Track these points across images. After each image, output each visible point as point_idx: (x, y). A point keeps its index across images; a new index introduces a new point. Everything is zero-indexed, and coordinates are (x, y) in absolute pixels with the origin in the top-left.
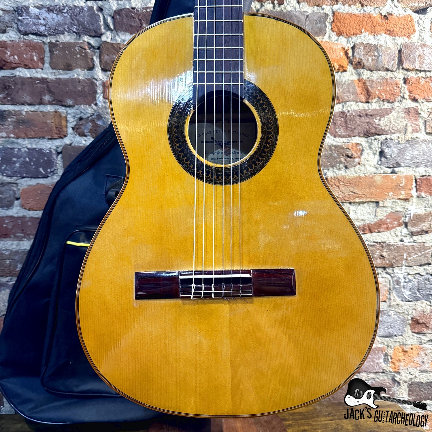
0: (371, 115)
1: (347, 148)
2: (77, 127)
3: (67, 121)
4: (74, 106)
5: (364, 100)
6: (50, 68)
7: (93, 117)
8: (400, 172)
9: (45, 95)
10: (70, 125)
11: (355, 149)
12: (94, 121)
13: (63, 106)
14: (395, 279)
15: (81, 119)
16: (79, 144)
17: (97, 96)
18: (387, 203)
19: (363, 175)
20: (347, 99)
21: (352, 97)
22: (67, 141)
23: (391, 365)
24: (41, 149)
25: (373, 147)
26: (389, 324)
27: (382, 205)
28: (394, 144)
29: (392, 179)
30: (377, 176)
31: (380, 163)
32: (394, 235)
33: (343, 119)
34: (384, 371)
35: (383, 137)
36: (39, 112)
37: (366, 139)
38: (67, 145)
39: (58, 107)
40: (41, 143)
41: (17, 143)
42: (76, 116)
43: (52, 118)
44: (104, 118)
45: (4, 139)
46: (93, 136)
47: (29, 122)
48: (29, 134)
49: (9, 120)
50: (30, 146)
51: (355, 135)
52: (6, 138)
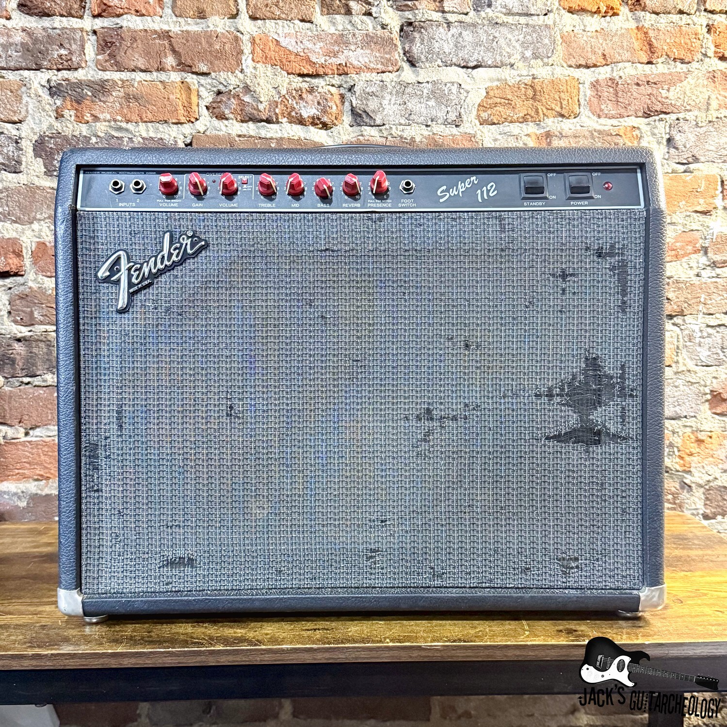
0: (655, 84)
1: (616, 135)
2: (214, 105)
3: (199, 96)
4: (209, 74)
5: (645, 60)
6: (173, 15)
7: (237, 90)
8: (698, 170)
9: (166, 56)
10: (203, 103)
11: (629, 135)
12: (238, 96)
13: (193, 73)
14: (687, 332)
15: (219, 93)
16: (216, 132)
17: (244, 58)
18: (676, 217)
20: (619, 58)
21: (627, 55)
22: (200, 126)
23: (677, 460)
24: (161, 139)
25: (656, 131)
26: (675, 399)
27: (669, 221)
28: (689, 128)
29: (685, 182)
31: (666, 157)
32: (686, 266)
33: (611, 90)
34: (668, 470)
35: (673, 117)
36: (158, 83)
37: (647, 119)
38: (199, 132)
39: (186, 75)
40: (161, 130)
41: (127, 130)
42: (213, 89)
43: (178, 91)
44: (254, 92)
45: (107, 124)
46: (236, 119)
47: (142, 97)
48: (144, 116)
49: (114, 94)
50: (144, 135)
51: (630, 113)
52: (109, 121)
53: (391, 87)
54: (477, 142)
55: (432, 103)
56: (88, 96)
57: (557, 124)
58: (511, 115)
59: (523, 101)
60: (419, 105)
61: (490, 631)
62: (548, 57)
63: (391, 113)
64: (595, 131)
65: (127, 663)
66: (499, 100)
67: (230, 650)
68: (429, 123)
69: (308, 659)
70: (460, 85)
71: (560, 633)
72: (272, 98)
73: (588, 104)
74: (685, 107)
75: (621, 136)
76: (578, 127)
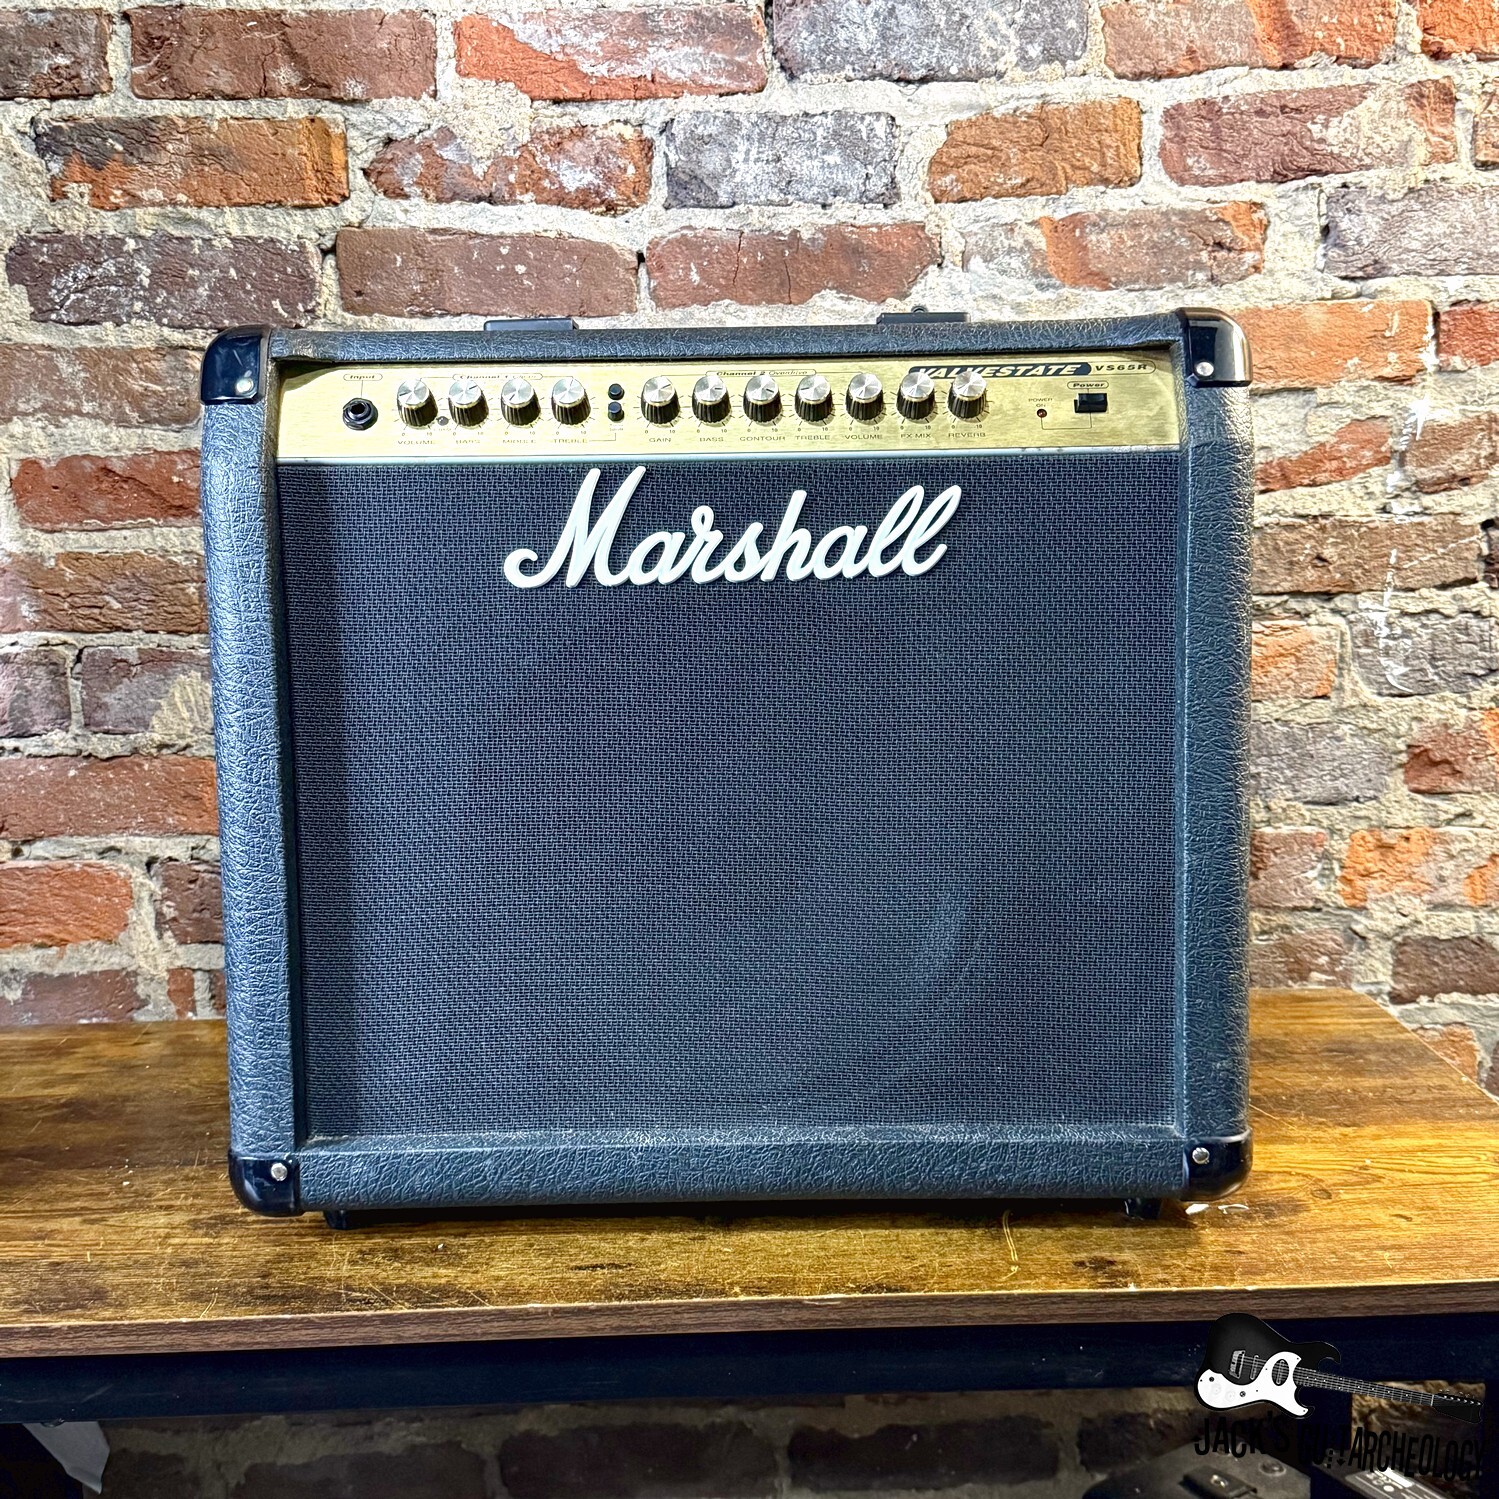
0: (1298, 110)
1: (1218, 220)
2: (379, 166)
3: (346, 149)
4: (368, 101)
5: (1278, 61)
7: (427, 134)
8: (1386, 291)
9: (276, 66)
10: (356, 164)
11: (1245, 221)
12: (430, 147)
13: (334, 100)
14: (1361, 627)
15: (389, 141)
16: (386, 223)
17: (439, 67)
18: (1341, 391)
19: (1270, 304)
20: (1224, 57)
21: (1239, 51)
22: (351, 212)
23: (1339, 886)
24: (272, 240)
25: (1300, 211)
26: (1336, 764)
27: (1325, 400)
28: (1369, 203)
29: (1360, 317)
30: (1312, 308)
31: (1321, 265)
32: (1361, 492)
33: (1208, 125)
34: (1320, 905)
35: (1335, 180)
36: (262, 122)
37: (1282, 187)
38: (350, 225)
39: (319, 106)
40: (270, 220)
41: (199, 223)
42: (376, 133)
43: (302, 138)
44: (462, 138)
45: (157, 210)
46: (427, 196)
47: (230, 153)
48: (233, 192)
49: (170, 147)
50: (236, 232)
51: (1244, 176)
52: (161, 205)
53: (748, 125)
54: (929, 239)
55: (834, 158)
56: (117, 152)
57: (1094, 200)
58: (1000, 181)
59: (1024, 151)
60: (808, 163)
61: (942, 1265)
62: (1076, 59)
63: (749, 179)
64: (1175, 214)
65: (220, 1342)
66: (973, 150)
67: (423, 1314)
68: (830, 200)
69: (577, 1329)
70: (893, 119)
71: (1081, 1269)
72: (500, 151)
73: (1159, 155)
74: (1361, 160)
75: (1227, 223)
76: (1139, 205)
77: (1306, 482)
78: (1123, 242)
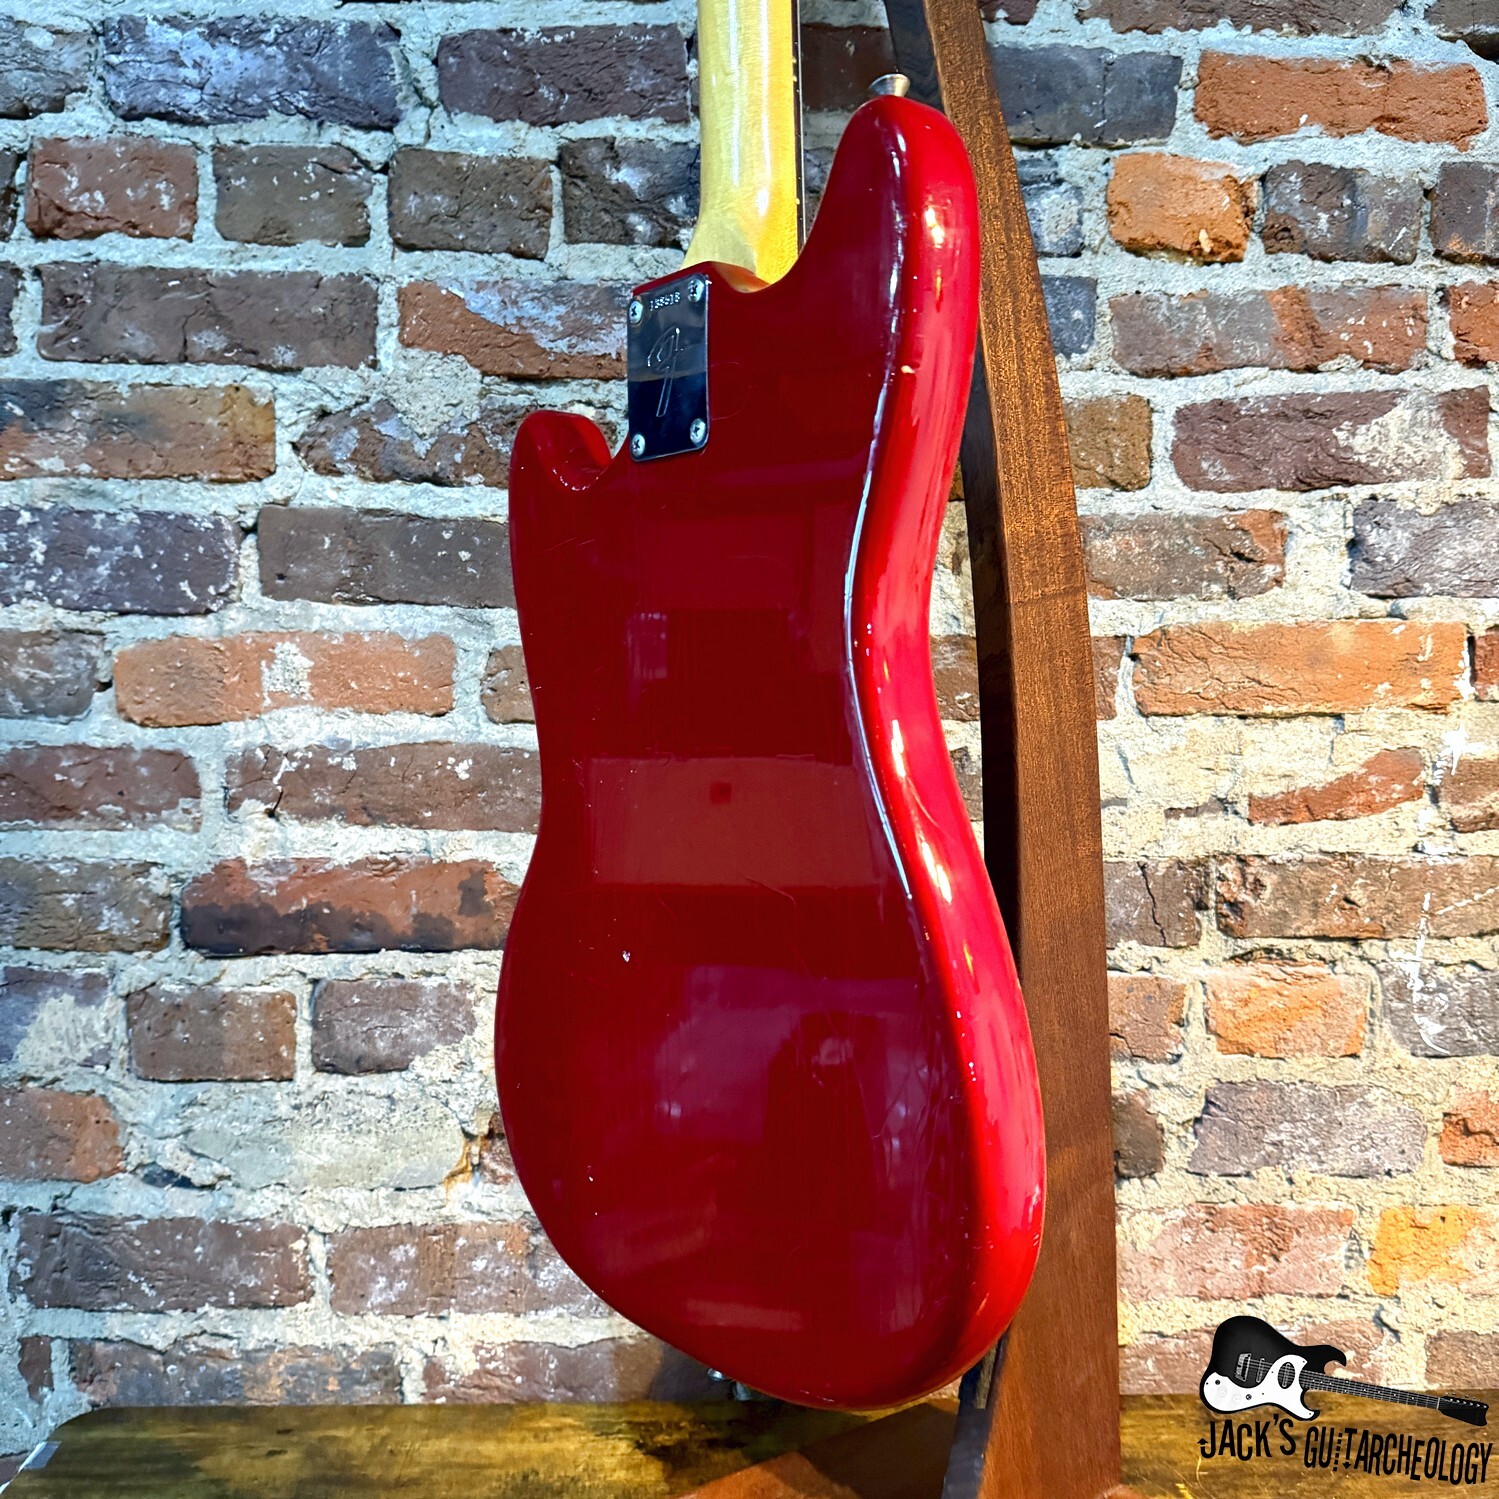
0: (1323, 416)
1: (1235, 529)
2: (310, 440)
3: (273, 420)
4: (299, 370)
5: (1301, 362)
6: (218, 234)
7: (364, 407)
8: (1419, 612)
9: (198, 330)
10: (284, 436)
11: (1265, 531)
12: (367, 421)
13: (261, 367)
14: (1392, 979)
15: (323, 414)
16: (315, 502)
17: (380, 335)
18: (1371, 718)
20: (1243, 356)
21: (1260, 351)
22: (273, 489)
23: (1370, 1271)
24: (185, 517)
25: (1324, 522)
26: (1366, 1132)
27: (1354, 726)
28: (1399, 517)
29: (1390, 638)
30: (1338, 627)
31: (1347, 582)
32: (1391, 828)
33: (1224, 427)
34: (1348, 1292)
35: (1364, 491)
36: (179, 390)
37: (1305, 495)
38: (275, 503)
39: (245, 373)
40: (185, 495)
41: (104, 496)
42: (308, 405)
43: (225, 408)
44: (404, 413)
45: (57, 481)
46: (362, 474)
47: (143, 421)
48: (142, 465)
49: (75, 413)
50: (146, 506)
51: (1264, 482)
52: (62, 475)
56: (16, 416)
57: (1099, 503)
62: (1082, 352)
64: (1188, 521)
72: (445, 428)
73: (1172, 457)
74: (1390, 471)
75: (1245, 532)
76: (1149, 510)
77: (1332, 815)
78: (1131, 549)
